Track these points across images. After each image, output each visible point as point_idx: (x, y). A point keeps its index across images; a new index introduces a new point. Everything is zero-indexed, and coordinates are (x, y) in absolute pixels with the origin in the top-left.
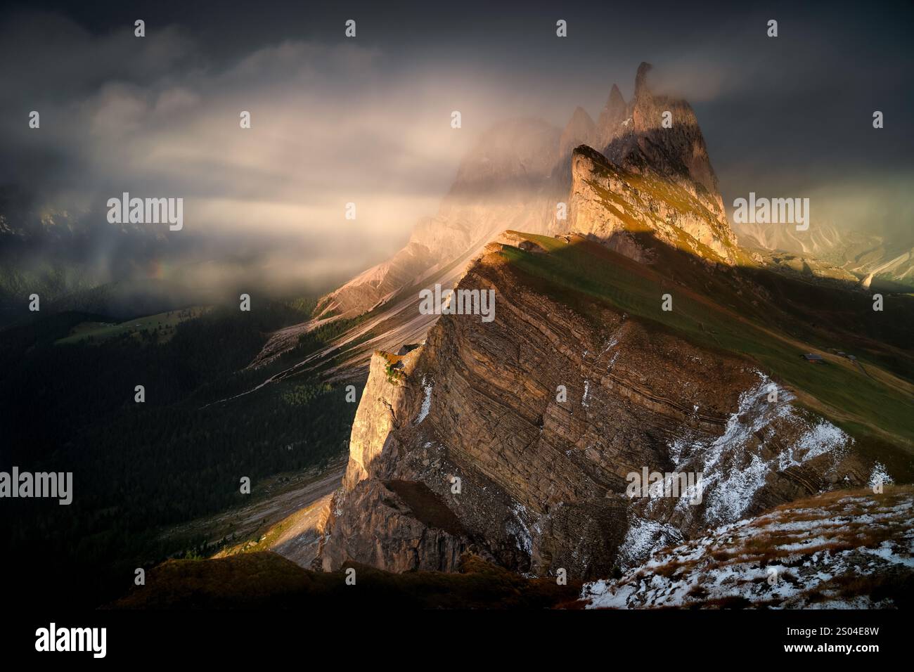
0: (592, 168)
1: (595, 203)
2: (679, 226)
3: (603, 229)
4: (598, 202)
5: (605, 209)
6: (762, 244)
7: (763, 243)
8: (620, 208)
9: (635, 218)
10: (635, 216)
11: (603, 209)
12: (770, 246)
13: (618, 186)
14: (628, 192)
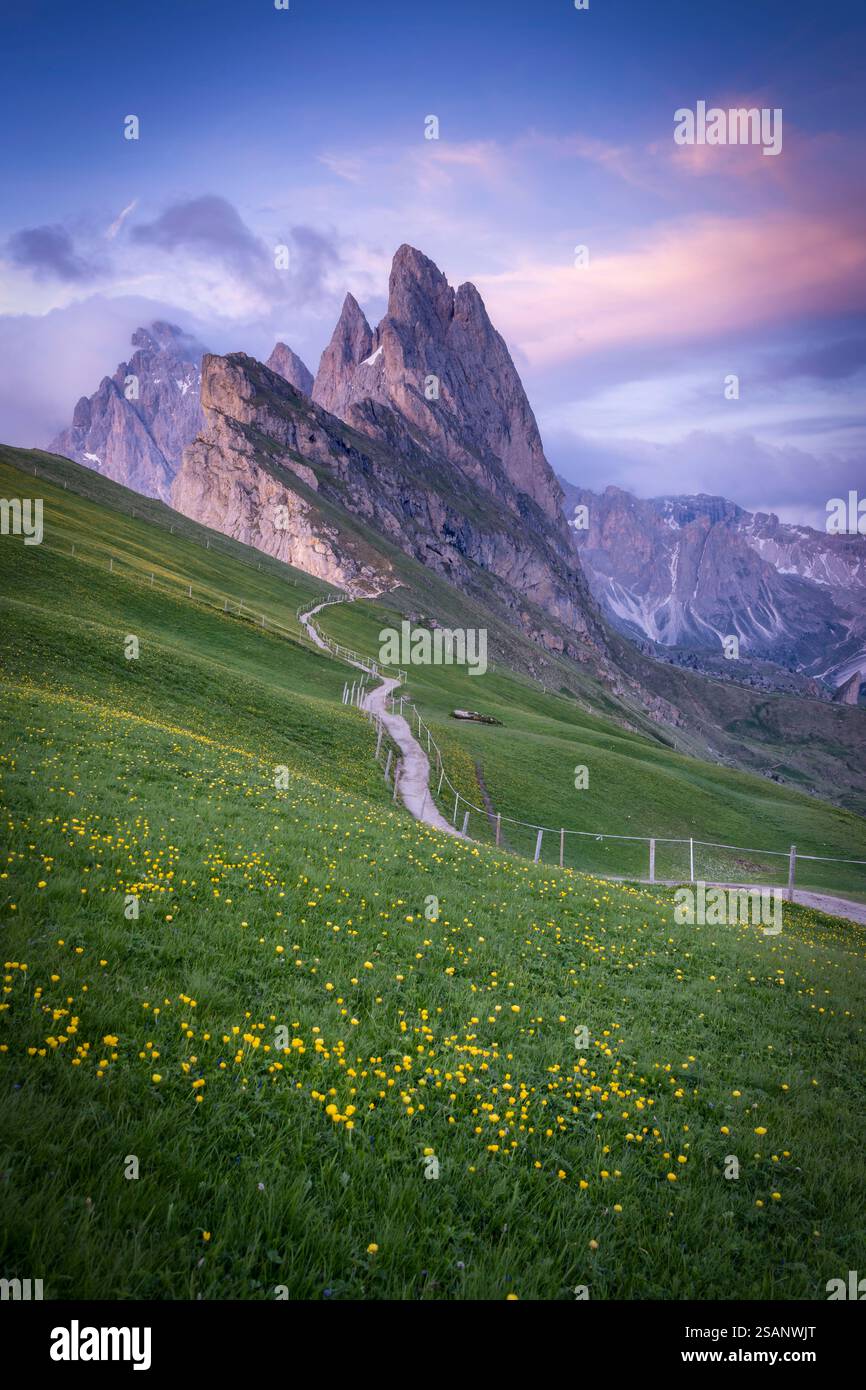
0: (247, 392)
1: (229, 453)
2: (477, 559)
3: (257, 526)
4: (242, 453)
5: (260, 471)
6: (651, 636)
7: (652, 633)
8: (303, 472)
9: (351, 507)
10: (351, 502)
11: (255, 472)
12: (665, 639)
13: (320, 444)
14: (344, 460)
